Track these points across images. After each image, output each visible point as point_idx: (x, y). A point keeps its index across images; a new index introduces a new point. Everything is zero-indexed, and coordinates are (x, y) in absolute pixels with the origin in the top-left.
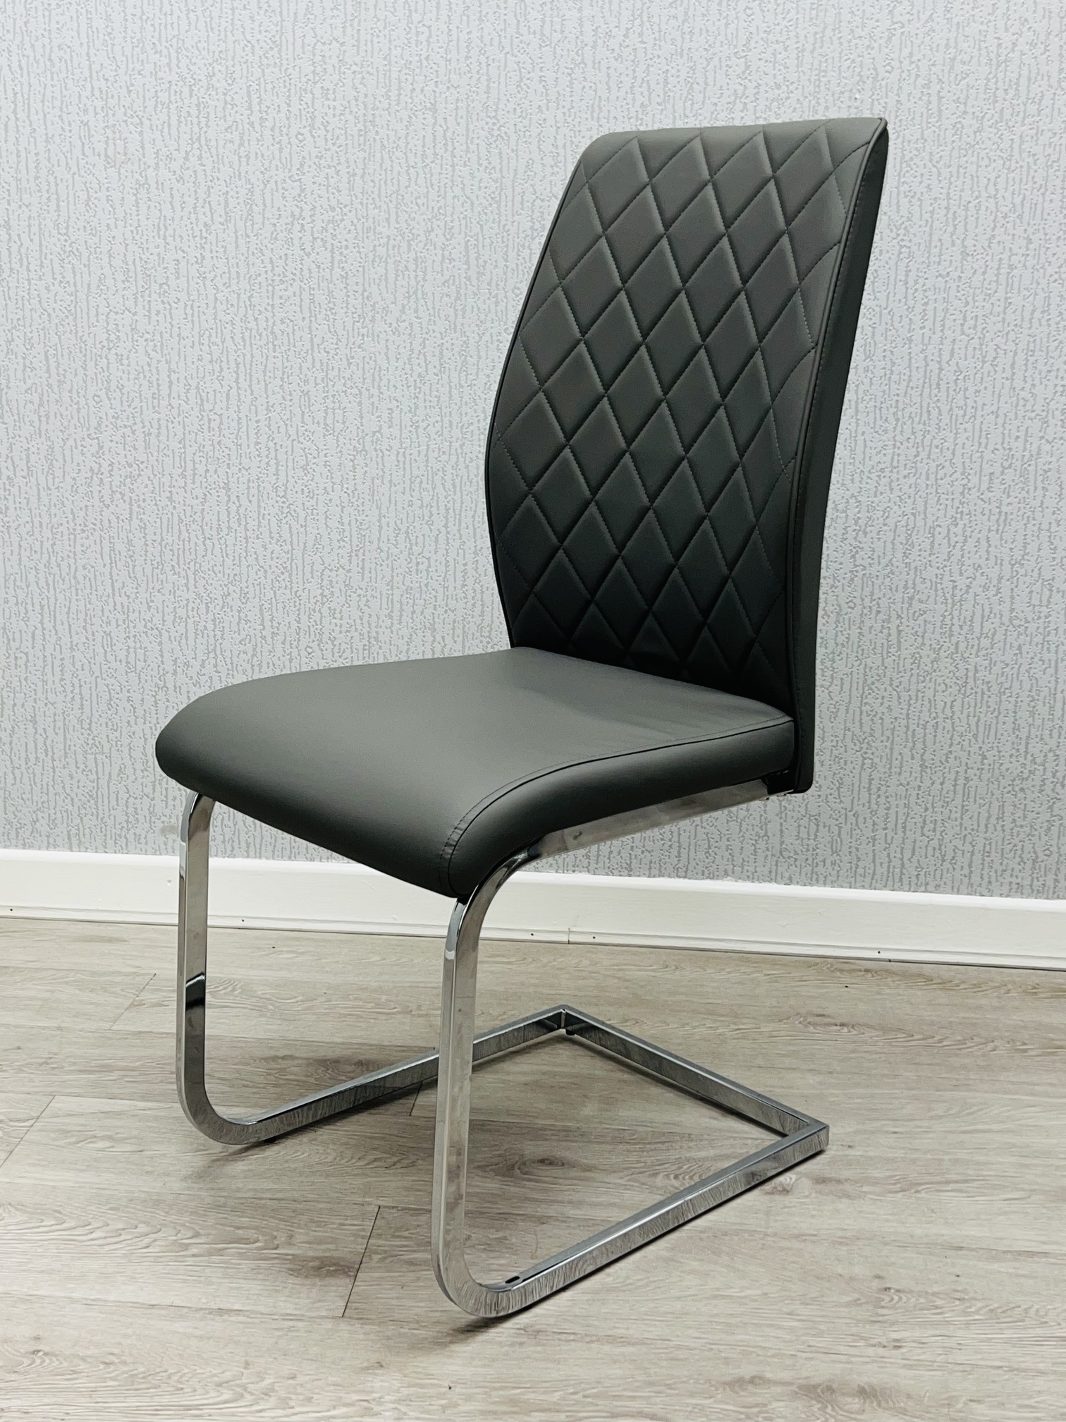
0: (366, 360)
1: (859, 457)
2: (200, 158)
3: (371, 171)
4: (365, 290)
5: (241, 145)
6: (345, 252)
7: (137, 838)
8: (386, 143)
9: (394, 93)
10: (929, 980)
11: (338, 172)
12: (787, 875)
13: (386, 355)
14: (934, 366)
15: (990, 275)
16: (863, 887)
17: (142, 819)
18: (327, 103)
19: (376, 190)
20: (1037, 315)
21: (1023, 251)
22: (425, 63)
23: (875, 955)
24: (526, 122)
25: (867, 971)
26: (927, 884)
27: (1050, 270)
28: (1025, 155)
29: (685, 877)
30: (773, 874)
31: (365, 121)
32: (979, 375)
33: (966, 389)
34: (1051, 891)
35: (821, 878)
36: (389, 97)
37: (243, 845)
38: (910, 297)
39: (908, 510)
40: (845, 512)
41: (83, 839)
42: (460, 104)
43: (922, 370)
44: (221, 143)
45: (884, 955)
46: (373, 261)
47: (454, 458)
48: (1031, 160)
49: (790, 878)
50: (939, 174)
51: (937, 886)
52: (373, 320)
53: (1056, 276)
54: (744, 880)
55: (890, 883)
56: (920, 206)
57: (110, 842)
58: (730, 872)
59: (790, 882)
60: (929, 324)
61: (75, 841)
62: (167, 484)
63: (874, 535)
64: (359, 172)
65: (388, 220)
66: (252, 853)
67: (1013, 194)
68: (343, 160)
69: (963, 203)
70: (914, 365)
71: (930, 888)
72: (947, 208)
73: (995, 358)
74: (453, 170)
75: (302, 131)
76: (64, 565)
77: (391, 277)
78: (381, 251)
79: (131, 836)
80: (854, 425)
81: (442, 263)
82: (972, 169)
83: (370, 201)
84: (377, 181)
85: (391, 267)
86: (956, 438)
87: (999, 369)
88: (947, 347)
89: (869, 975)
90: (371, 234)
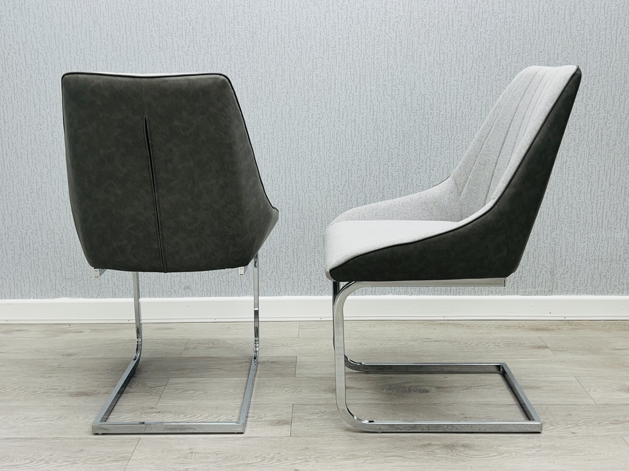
0: (255, 116)
1: (430, 144)
2: (194, 47)
3: (255, 50)
4: (254, 92)
5: (208, 42)
6: (247, 79)
7: (175, 291)
8: (260, 40)
9: (263, 23)
10: (463, 326)
11: (243, 51)
12: (410, 292)
13: (262, 114)
14: (454, 111)
15: (472, 80)
16: (437, 295)
17: (176, 285)
18: (239, 27)
19: (257, 56)
20: (489, 93)
21: (483, 71)
22: (273, 12)
23: (443, 318)
24: (310, 32)
25: (441, 324)
26: (460, 292)
27: (492, 77)
28: (482, 39)
29: (375, 295)
30: (406, 292)
31: (253, 33)
32: (470, 114)
33: (466, 119)
34: (503, 292)
35: (423, 293)
36: (261, 24)
37: (214, 292)
38: (445, 88)
39: (448, 162)
40: (425, 163)
41: (154, 293)
42: (286, 26)
43: (450, 113)
44: (201, 41)
45: (446, 318)
46: (257, 81)
47: (287, 150)
48: (484, 40)
49: (412, 293)
50: (453, 46)
51: (463, 293)
52: (257, 102)
53: (494, 80)
54: (395, 295)
55: (447, 293)
56: (447, 57)
57: (165, 294)
58: (390, 292)
60: (452, 97)
61: (152, 294)
63: (436, 170)
64: (251, 50)
65: (262, 67)
66: (217, 295)
67: (479, 52)
68: (245, 46)
69: (462, 55)
70: (447, 112)
72: (457, 57)
73: (475, 108)
74: (285, 49)
75: (230, 37)
77: (263, 87)
78: (260, 78)
79: (173, 291)
80: (427, 133)
81: (281, 81)
82: (464, 44)
83: (255, 61)
84: (257, 53)
85: (263, 83)
86: (463, 136)
87: (477, 112)
88: (458, 105)
89: (442, 325)
90: (256, 72)
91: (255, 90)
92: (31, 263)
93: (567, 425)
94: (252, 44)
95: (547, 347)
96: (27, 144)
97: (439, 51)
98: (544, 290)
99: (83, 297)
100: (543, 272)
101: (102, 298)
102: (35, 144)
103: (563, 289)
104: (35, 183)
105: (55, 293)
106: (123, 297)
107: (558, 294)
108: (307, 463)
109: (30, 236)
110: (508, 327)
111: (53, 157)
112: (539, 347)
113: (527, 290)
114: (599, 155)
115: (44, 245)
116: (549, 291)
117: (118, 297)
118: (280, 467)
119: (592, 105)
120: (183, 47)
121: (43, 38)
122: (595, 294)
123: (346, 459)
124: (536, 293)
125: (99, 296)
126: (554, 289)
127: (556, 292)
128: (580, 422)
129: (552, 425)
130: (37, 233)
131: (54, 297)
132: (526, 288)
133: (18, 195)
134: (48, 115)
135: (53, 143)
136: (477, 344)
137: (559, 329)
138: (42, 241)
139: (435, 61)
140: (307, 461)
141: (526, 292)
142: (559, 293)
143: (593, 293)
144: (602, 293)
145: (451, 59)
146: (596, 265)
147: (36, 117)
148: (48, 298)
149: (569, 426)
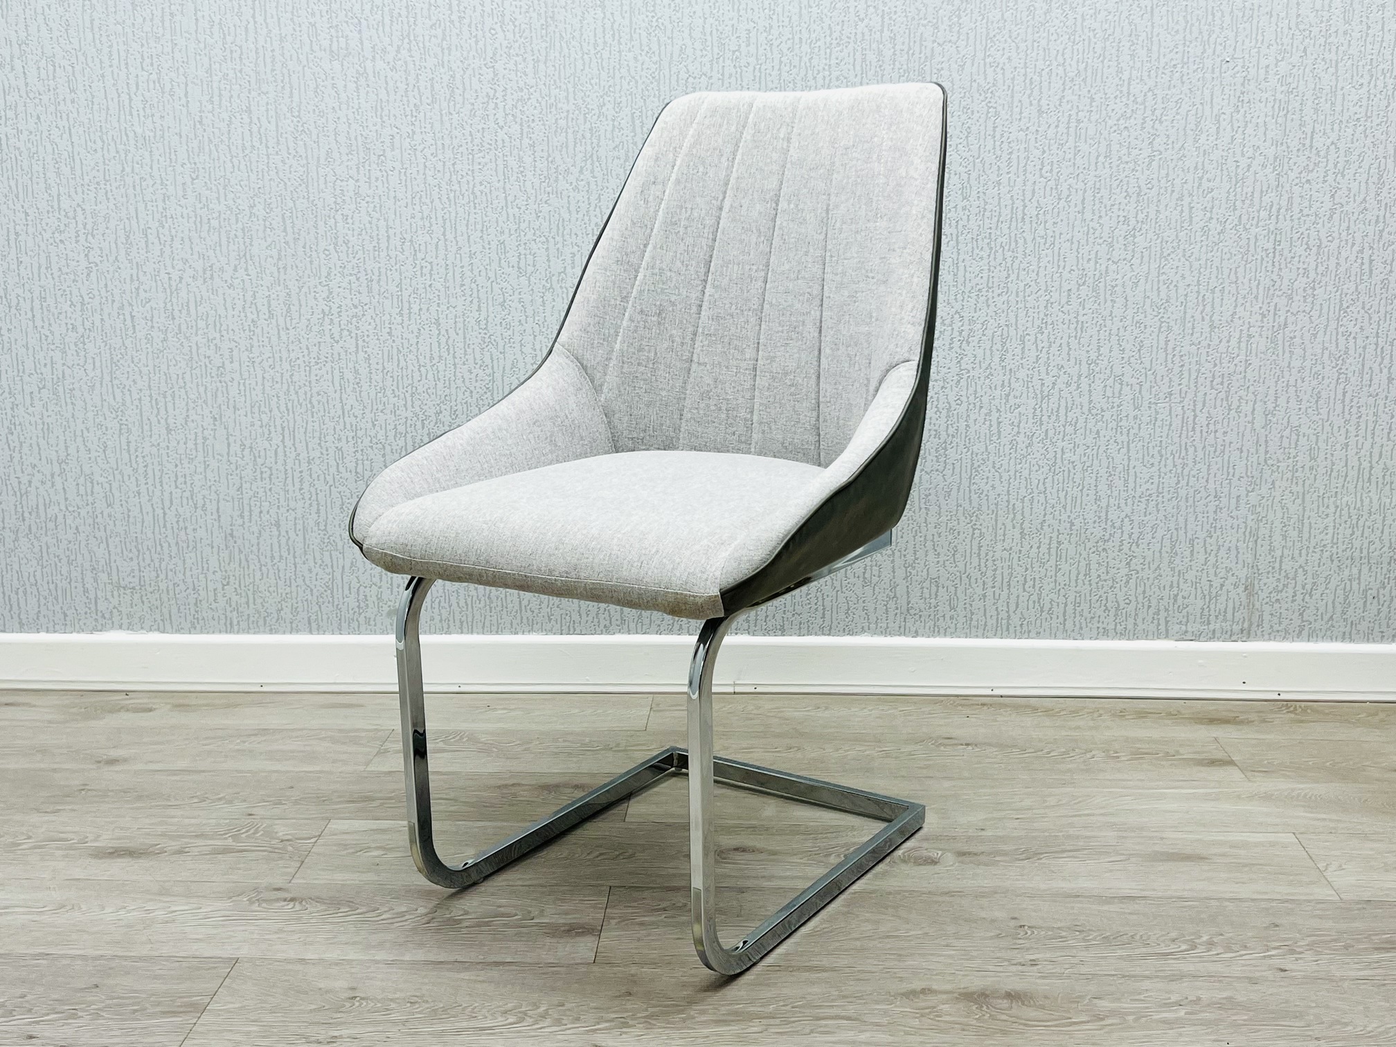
0: (552, 213)
1: (961, 280)
2: (410, 50)
3: (552, 58)
5: (444, 39)
6: (532, 125)
7: (368, 620)
8: (564, 34)
10: (1035, 709)
11: (524, 60)
12: (913, 629)
13: (568, 208)
14: (1019, 204)
15: (1062, 128)
16: (977, 636)
17: (371, 605)
19: (557, 73)
20: (1101, 159)
21: (1088, 108)
23: (989, 692)
24: (679, 15)
25: (983, 705)
26: (1029, 632)
27: (1110, 123)
28: (1086, 31)
29: (829, 635)
30: (902, 629)
31: (546, 17)
32: (1056, 210)
33: (1046, 222)
34: (1131, 634)
35: (942, 631)
38: (998, 148)
39: (1002, 322)
40: (951, 325)
43: (1009, 208)
44: (427, 38)
45: (996, 692)
46: (556, 131)
48: (1091, 34)
49: (916, 632)
50: (1018, 48)
51: (1038, 633)
52: (556, 180)
53: (1115, 128)
54: (878, 635)
55: (999, 632)
56: (1003, 74)
58: (866, 628)
59: (916, 634)
60: (1013, 169)
62: (387, 322)
63: (975, 343)
64: (542, 58)
65: (567, 98)
67: (1078, 62)
68: (529, 49)
69: (1038, 70)
70: (1003, 204)
71: (1033, 634)
72: (1025, 75)
73: (1068, 196)
74: (620, 56)
75: (494, 26)
76: (301, 392)
77: (571, 145)
78: (562, 123)
79: (362, 619)
80: (955, 254)
82: (1043, 43)
83: (552, 82)
84: (557, 66)
85: (570, 136)
86: (1039, 262)
87: (1072, 204)
88: (1029, 187)
89: (985, 708)
90: (553, 109)
91: (551, 151)
92: (41, 550)
93: (1268, 951)
94: (544, 45)
95: (1231, 763)
96: (30, 276)
97: (984, 60)
98: (1229, 628)
99: (158, 630)
100: (1228, 586)
101: (202, 632)
102: (49, 276)
103: (1276, 627)
104: (49, 366)
105: (96, 620)
106: (248, 633)
107: (1262, 637)
108: (624, 1030)
109: (37, 488)
110: (1142, 715)
111: (89, 306)
112: (1213, 763)
113: (1190, 629)
114: (1363, 308)
115: (71, 509)
116: (1242, 631)
117: (238, 632)
118: (559, 1037)
119: (1349, 190)
120: (384, 50)
121: (66, 30)
122: (1351, 640)
123: (720, 1021)
124: (1210, 635)
125: (195, 628)
126: (1254, 627)
127: (1259, 633)
128: (1299, 944)
129: (1229, 949)
130: (53, 483)
131: (94, 629)
132: (1188, 621)
133: (10, 393)
134: (79, 210)
135: (88, 275)
136: (1064, 753)
137: (1264, 721)
138: (66, 499)
139: (975, 85)
140: (626, 1025)
141: (1186, 632)
142: (1267, 636)
143: (1347, 635)
144: (1368, 637)
145: (1013, 79)
146: (1355, 571)
147: (51, 215)
148: (78, 632)
149: (1273, 952)
